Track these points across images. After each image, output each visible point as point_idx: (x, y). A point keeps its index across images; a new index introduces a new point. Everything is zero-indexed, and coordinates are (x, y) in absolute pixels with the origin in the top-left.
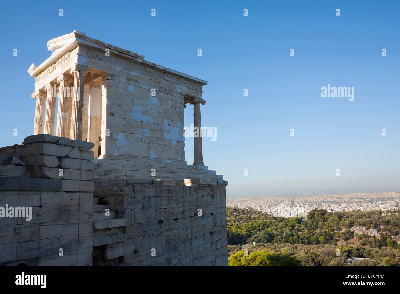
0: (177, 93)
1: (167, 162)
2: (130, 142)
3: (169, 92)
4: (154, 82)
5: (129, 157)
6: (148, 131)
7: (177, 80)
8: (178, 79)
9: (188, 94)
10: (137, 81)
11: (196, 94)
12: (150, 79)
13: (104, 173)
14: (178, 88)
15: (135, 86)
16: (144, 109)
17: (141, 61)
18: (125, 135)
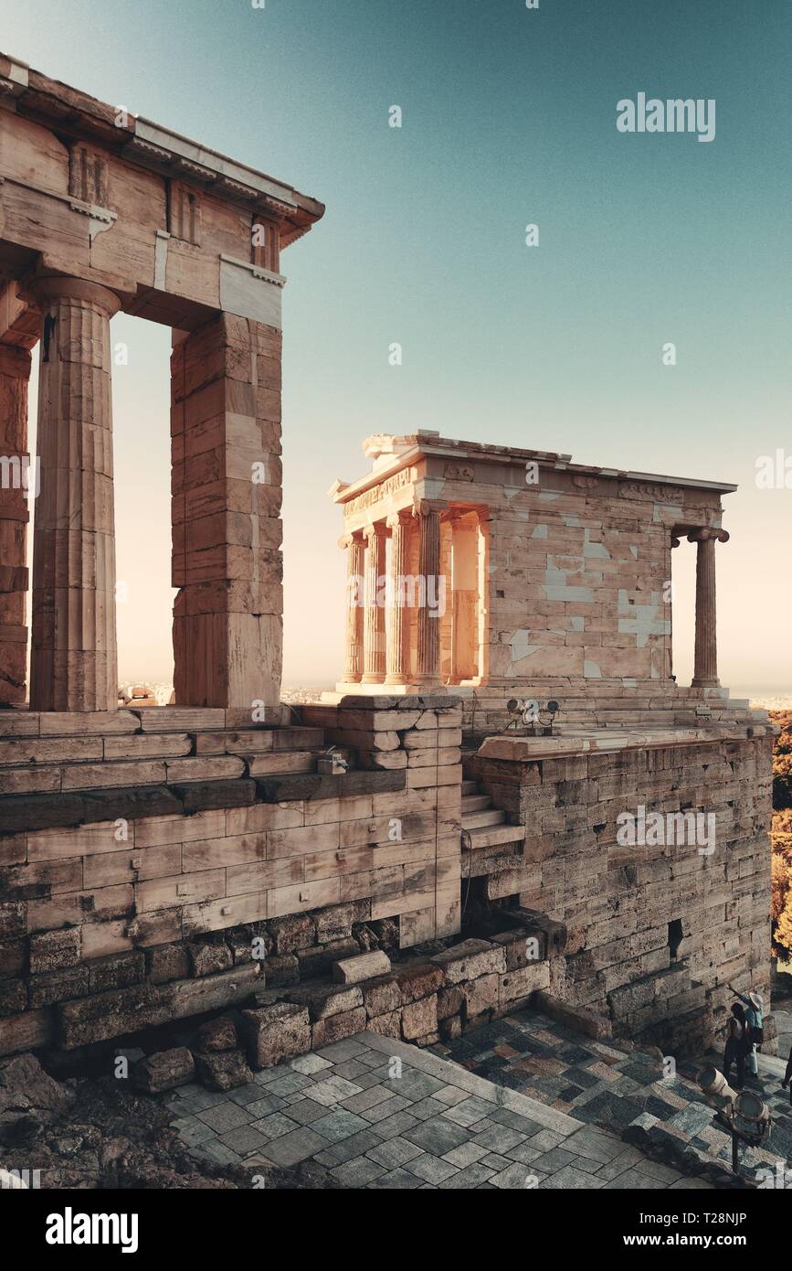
0: (654, 525)
1: (625, 685)
2: (540, 647)
3: (633, 527)
4: (596, 509)
5: (537, 679)
6: (581, 620)
7: (653, 494)
8: (656, 492)
9: (682, 522)
10: (553, 514)
11: (704, 519)
12: (587, 503)
13: (484, 720)
14: (656, 514)
15: (550, 524)
16: (572, 572)
17: (563, 467)
18: (529, 634)
